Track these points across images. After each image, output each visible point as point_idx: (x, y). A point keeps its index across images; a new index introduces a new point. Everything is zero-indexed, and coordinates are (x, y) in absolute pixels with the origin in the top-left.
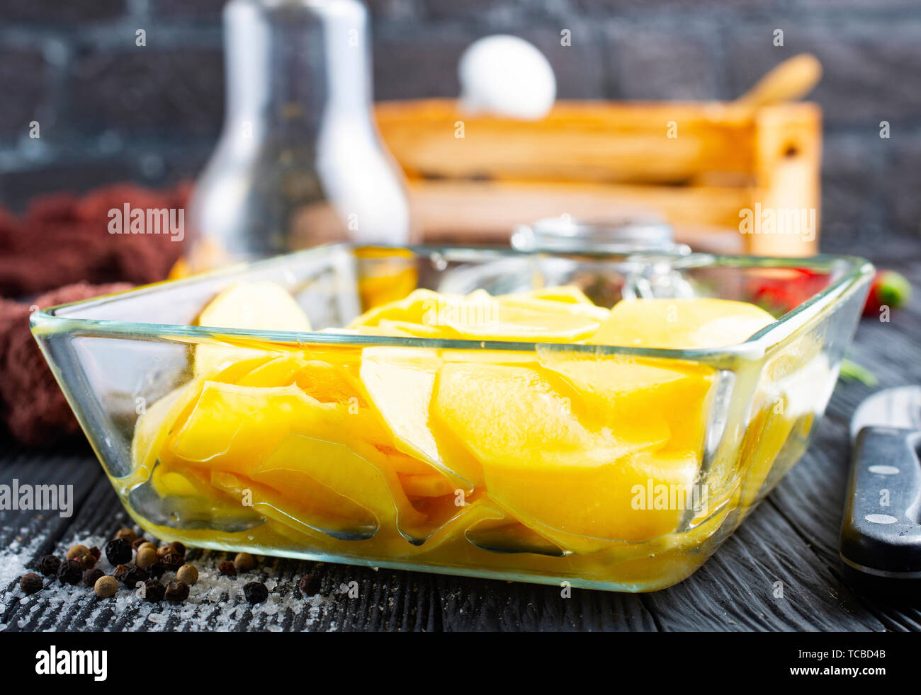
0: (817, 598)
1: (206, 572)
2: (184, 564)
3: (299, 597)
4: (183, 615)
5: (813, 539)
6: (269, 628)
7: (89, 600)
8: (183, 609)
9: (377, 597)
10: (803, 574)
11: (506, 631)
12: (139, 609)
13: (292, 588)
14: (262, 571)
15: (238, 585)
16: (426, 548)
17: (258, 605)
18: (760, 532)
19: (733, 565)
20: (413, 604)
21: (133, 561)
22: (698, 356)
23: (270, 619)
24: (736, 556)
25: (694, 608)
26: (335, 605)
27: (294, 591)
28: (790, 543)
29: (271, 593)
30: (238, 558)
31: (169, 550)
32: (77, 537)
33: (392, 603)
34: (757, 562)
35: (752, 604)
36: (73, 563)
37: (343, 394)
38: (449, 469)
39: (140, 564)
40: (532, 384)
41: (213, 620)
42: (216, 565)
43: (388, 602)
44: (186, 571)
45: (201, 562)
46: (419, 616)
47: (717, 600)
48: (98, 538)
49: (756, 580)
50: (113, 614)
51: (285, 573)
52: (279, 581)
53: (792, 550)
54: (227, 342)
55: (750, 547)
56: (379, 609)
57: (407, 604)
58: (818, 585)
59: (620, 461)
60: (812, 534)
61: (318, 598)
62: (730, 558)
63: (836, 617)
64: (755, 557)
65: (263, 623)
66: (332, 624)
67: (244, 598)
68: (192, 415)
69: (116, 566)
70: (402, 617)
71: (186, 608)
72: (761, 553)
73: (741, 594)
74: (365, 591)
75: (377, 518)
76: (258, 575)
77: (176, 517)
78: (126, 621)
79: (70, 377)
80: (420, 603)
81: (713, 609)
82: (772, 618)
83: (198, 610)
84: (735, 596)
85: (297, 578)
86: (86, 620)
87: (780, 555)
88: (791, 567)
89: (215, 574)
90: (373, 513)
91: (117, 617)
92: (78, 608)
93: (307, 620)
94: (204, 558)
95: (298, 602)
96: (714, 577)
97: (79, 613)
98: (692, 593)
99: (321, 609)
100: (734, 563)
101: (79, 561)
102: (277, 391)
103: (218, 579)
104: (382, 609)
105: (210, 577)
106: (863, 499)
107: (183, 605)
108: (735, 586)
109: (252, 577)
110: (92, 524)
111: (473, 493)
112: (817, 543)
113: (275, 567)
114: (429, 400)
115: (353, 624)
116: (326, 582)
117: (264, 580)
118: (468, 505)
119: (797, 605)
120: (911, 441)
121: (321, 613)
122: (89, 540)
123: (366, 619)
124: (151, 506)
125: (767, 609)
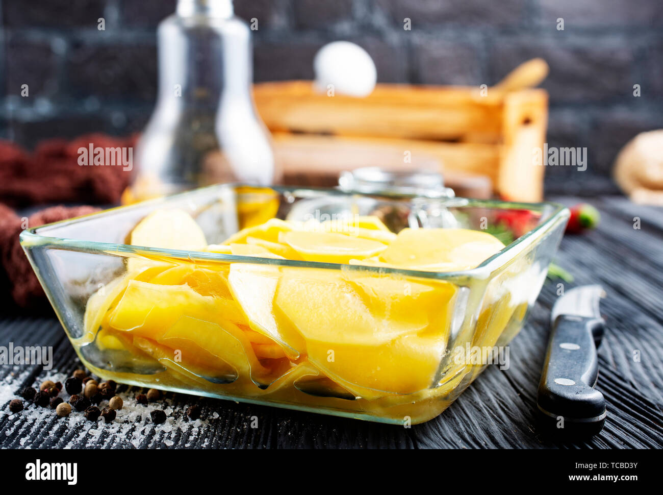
0: (521, 432)
1: (128, 400)
2: (114, 396)
3: (186, 420)
4: (111, 431)
5: (521, 390)
6: (165, 442)
7: (52, 418)
8: (111, 426)
9: (236, 422)
10: (513, 414)
11: (317, 448)
12: (83, 425)
13: (182, 413)
14: (164, 402)
15: (147, 411)
16: (269, 391)
17: (159, 425)
18: (488, 383)
19: (468, 407)
21: (83, 392)
22: (445, 277)
23: (166, 435)
24: (471, 400)
25: (440, 437)
26: (208, 427)
27: (184, 416)
28: (507, 391)
29: (169, 417)
30: (150, 392)
31: (106, 386)
32: (49, 374)
33: (246, 427)
34: (484, 404)
35: (478, 435)
36: (44, 393)
37: (217, 292)
38: (284, 342)
39: (87, 394)
40: (341, 287)
41: (130, 435)
42: (136, 396)
43: (244, 425)
44: (115, 401)
45: (126, 394)
46: (262, 436)
47: (456, 431)
48: (62, 375)
49: (482, 418)
50: (67, 428)
51: (179, 403)
52: (174, 409)
53: (507, 397)
54: (144, 256)
55: (481, 395)
56: (237, 431)
58: (522, 423)
59: (393, 342)
60: (522, 387)
61: (198, 422)
62: (467, 402)
63: (533, 445)
64: (483, 401)
65: (162, 438)
66: (206, 440)
67: (151, 420)
68: (121, 301)
69: (71, 395)
71: (113, 426)
72: (487, 399)
73: (472, 428)
74: (229, 417)
75: (237, 371)
76: (162, 403)
77: (110, 365)
78: (74, 434)
79: (44, 273)
80: (263, 427)
81: (453, 438)
82: (490, 446)
83: (121, 428)
84: (468, 428)
85: (186, 407)
86: (49, 432)
87: (500, 400)
88: (506, 409)
89: (134, 402)
90: (235, 368)
91: (69, 430)
92: (45, 423)
93: (190, 437)
94: (128, 390)
95: (185, 424)
96: (455, 415)
97: (46, 426)
98: (440, 426)
99: (200, 429)
100: (469, 405)
101: (48, 391)
102: (175, 288)
103: (136, 406)
104: (239, 430)
105: (130, 405)
106: (554, 367)
107: (112, 424)
108: (469, 422)
109: (158, 405)
110: (59, 365)
111: (300, 358)
112: (524, 393)
113: (173, 399)
114: (273, 297)
115: (219, 440)
116: (204, 410)
117: (165, 408)
118: (295, 365)
119: (508, 436)
120: (590, 326)
121: (200, 432)
122: (56, 376)
123: (228, 437)
124: (95, 357)
125: (487, 439)
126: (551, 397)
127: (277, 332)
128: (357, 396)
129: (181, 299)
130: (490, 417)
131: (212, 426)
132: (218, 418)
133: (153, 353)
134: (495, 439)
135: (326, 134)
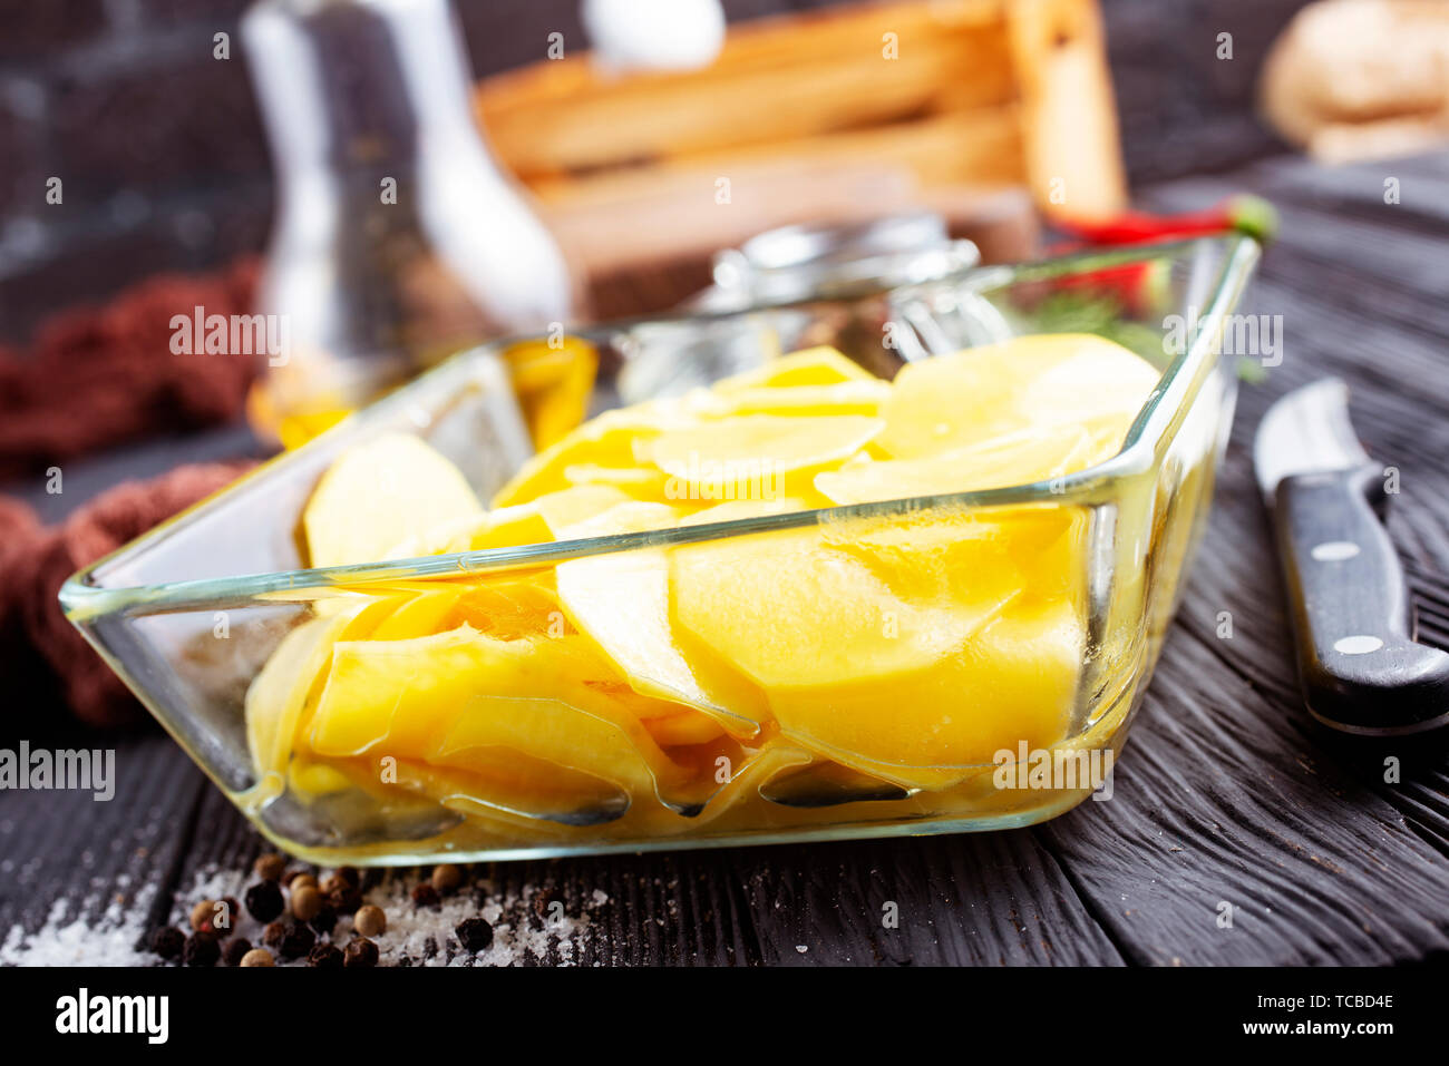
0: (1287, 777)
1: (395, 905)
2: (362, 904)
3: (537, 925)
5: (1250, 671)
9: (650, 903)
10: (1254, 738)
13: (524, 909)
14: (477, 890)
15: (444, 924)
16: (705, 818)
17: (481, 953)
19: (1148, 741)
20: (705, 906)
21: (288, 909)
24: (1149, 725)
25: (1114, 834)
26: (592, 931)
27: (528, 915)
28: (1219, 683)
29: (496, 925)
30: (437, 874)
31: (335, 883)
32: (200, 877)
33: (674, 910)
34: (1181, 728)
35: (1196, 809)
36: (203, 936)
38: (717, 706)
39: (298, 913)
42: (408, 891)
43: (668, 908)
44: (367, 916)
45: (386, 888)
46: (717, 921)
47: (1143, 810)
48: (229, 875)
49: (1190, 762)
51: (510, 883)
52: (502, 902)
53: (1227, 698)
56: (658, 925)
57: (696, 909)
58: (1281, 755)
60: (1249, 663)
61: (564, 925)
63: (1324, 808)
64: (1177, 721)
67: (459, 943)
69: (265, 924)
70: (694, 932)
72: (1183, 711)
73: (1175, 794)
74: (631, 894)
75: (626, 790)
76: (471, 895)
77: (333, 833)
79: (136, 670)
80: (714, 902)
81: (1143, 832)
82: (1231, 830)
84: (1167, 798)
85: (528, 891)
87: (1213, 708)
89: (409, 907)
90: (618, 783)
94: (388, 881)
95: (538, 935)
99: (575, 942)
101: (209, 929)
102: (442, 639)
103: (415, 914)
104: (662, 923)
105: (402, 916)
106: (1320, 612)
108: (1164, 781)
109: (463, 903)
110: (218, 848)
111: (760, 733)
112: (1259, 678)
113: (492, 875)
114: (666, 606)
115: (626, 960)
116: (570, 888)
117: (481, 905)
118: (755, 750)
119: (1262, 797)
120: (1356, 486)
121: (576, 948)
122: (218, 882)
123: (642, 946)
124: (294, 822)
125: (1219, 813)
126: (1339, 688)
127: (696, 688)
128: (909, 788)
129: (462, 662)
130: (1203, 757)
131: (599, 927)
132: (608, 902)
133: (424, 789)
134: (1237, 811)
135: (639, 162)
